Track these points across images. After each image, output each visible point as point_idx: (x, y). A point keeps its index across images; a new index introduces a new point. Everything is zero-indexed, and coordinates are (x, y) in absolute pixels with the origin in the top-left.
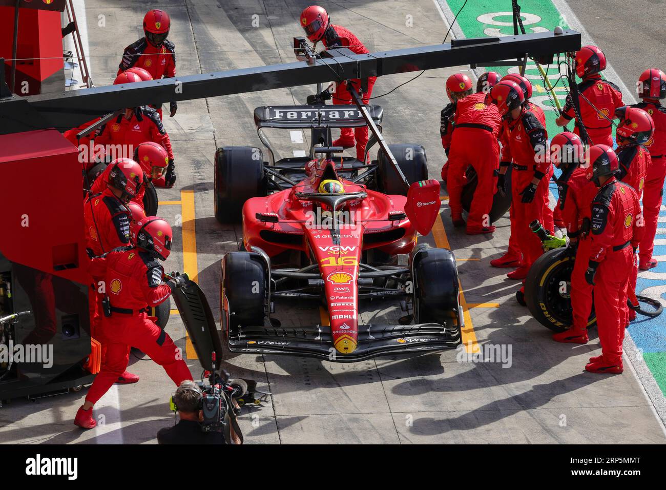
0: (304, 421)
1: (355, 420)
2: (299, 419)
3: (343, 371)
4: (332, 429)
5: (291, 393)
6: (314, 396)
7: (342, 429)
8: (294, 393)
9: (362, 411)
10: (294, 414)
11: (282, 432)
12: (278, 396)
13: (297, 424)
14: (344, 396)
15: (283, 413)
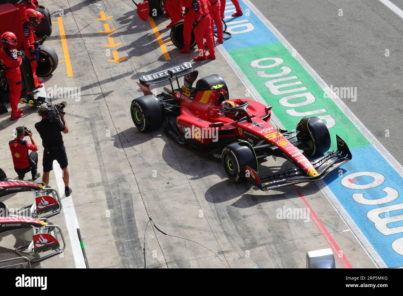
0: (113, 93)
1: (131, 89)
2: (111, 92)
3: (124, 73)
4: (123, 94)
5: (106, 84)
6: (115, 83)
7: (126, 93)
8: (108, 83)
9: (132, 86)
10: (109, 90)
11: (105, 98)
12: (102, 85)
13: (110, 94)
14: (125, 81)
15: (105, 91)
